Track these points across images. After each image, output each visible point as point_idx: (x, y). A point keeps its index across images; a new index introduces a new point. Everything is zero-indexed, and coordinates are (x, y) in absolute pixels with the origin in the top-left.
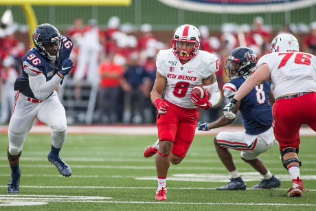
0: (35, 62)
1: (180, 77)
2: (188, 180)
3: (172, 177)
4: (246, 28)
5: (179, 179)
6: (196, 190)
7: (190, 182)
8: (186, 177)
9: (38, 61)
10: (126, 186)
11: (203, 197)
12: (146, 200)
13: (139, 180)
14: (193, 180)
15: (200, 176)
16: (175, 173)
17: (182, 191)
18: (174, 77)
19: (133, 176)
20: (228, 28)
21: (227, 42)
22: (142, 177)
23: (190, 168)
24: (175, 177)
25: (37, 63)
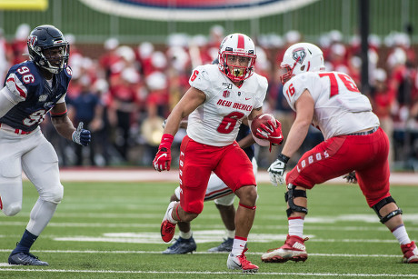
0: (27, 79)
1: (237, 105)
2: (123, 241)
3: (102, 237)
4: (200, 40)
5: (111, 240)
6: (134, 254)
7: (126, 244)
8: (120, 237)
9: (31, 78)
10: (41, 249)
11: (143, 264)
12: (68, 268)
13: (59, 242)
14: (130, 241)
15: (140, 235)
16: (107, 232)
17: (116, 255)
18: (228, 105)
19: (51, 237)
20: (177, 41)
21: (174, 58)
22: (62, 237)
23: (127, 225)
24: (106, 237)
25: (28, 81)
